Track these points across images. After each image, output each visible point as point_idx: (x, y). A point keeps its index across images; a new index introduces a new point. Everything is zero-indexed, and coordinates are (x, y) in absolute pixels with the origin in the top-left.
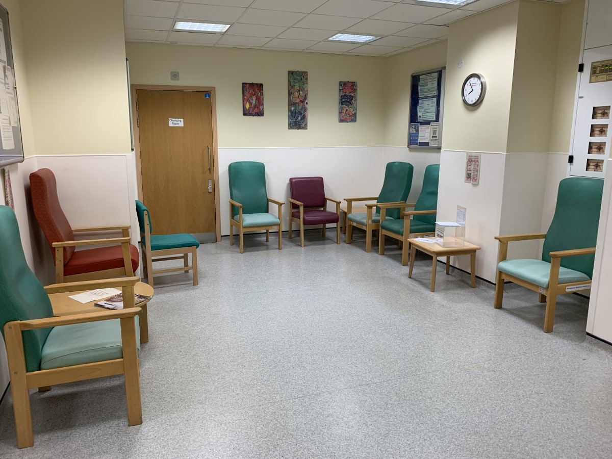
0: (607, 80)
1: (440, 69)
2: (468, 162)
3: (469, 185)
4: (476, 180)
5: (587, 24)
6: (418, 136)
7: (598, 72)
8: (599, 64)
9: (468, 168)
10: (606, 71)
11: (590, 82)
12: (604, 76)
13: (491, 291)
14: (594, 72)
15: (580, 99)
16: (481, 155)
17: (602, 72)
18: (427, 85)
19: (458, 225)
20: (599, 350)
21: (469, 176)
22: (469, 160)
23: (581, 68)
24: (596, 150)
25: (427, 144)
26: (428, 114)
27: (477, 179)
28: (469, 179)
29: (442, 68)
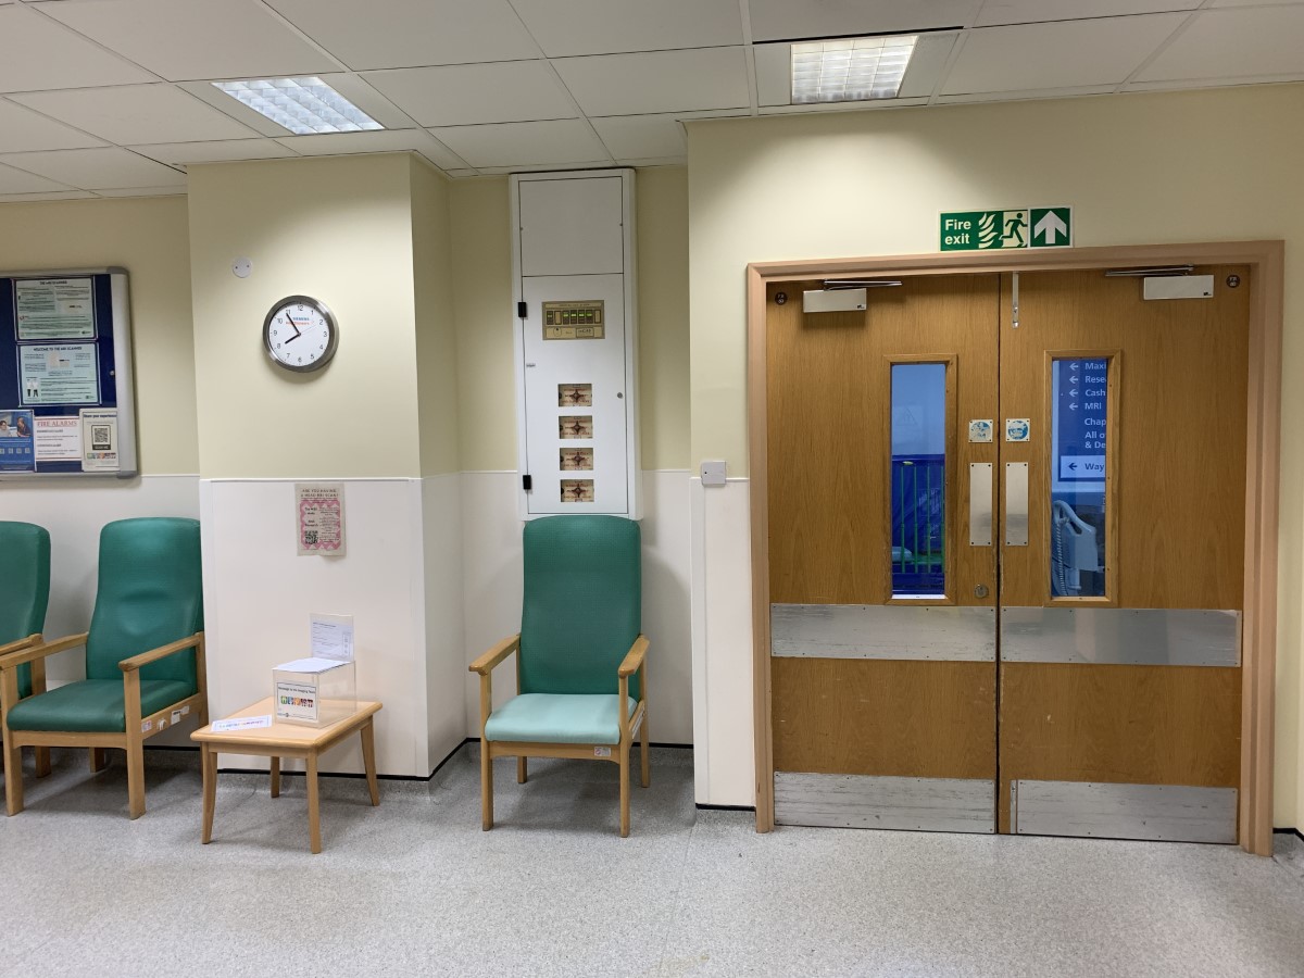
0: (577, 338)
1: (103, 272)
2: (301, 505)
3: (315, 560)
4: (336, 547)
5: (521, 229)
6: (31, 445)
7: (558, 321)
8: (557, 306)
9: (306, 519)
10: (574, 321)
11: (545, 338)
12: (572, 330)
13: (420, 798)
14: (549, 319)
15: (528, 369)
16: (343, 485)
17: (565, 321)
18: (52, 308)
19: (341, 663)
20: (728, 827)
21: (310, 540)
22: (306, 500)
23: (523, 310)
24: (571, 463)
25: (75, 466)
26: (68, 386)
27: (339, 544)
28: (312, 546)
29: (109, 268)
